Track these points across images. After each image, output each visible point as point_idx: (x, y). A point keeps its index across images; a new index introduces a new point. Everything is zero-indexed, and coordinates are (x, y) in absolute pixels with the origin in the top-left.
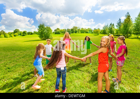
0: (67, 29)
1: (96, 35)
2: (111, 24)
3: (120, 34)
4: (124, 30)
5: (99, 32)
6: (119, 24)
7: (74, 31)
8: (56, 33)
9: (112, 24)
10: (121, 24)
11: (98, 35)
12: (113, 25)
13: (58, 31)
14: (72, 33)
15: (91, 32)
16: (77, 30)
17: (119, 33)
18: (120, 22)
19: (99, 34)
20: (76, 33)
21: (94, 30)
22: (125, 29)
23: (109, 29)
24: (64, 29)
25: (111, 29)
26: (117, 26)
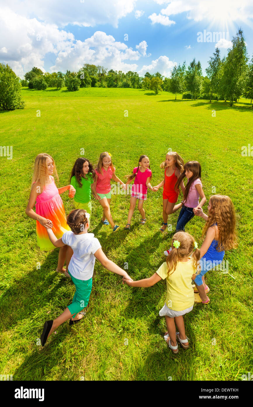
0: (64, 72)
1: (152, 94)
2: (192, 64)
3: (213, 94)
4: (224, 85)
5: (159, 86)
6: (215, 64)
7: (89, 79)
8: (31, 87)
9: (196, 63)
10: (219, 64)
11: (157, 93)
12: (199, 66)
13: (37, 78)
14: (82, 86)
15: (136, 86)
16: (96, 76)
17: (212, 92)
18: (217, 59)
19: (160, 92)
20: (93, 85)
21: (145, 80)
22: (229, 82)
23: (187, 78)
24: (57, 72)
25: (193, 77)
26: (208, 71)
